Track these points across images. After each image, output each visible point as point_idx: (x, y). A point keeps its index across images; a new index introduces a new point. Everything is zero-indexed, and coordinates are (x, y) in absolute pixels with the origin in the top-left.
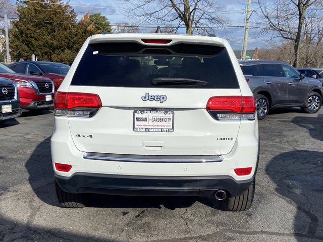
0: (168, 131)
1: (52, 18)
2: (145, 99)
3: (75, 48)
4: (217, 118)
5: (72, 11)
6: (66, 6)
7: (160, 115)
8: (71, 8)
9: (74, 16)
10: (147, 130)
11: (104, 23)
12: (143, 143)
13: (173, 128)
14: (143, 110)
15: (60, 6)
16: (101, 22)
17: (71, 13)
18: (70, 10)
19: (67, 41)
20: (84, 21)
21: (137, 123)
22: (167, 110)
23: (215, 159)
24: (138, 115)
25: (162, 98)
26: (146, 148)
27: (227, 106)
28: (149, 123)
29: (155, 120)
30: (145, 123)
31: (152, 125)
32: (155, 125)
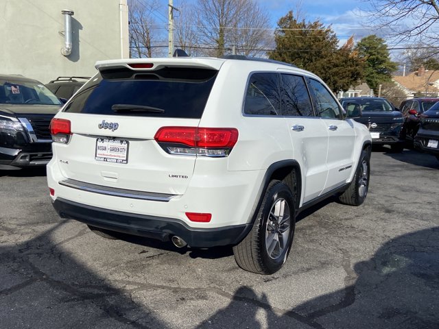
0: (122, 162)
1: (310, 46)
2: (101, 126)
3: (332, 80)
4: (168, 152)
5: (334, 36)
6: (327, 31)
7: (117, 144)
8: (332, 32)
9: (335, 42)
10: (105, 160)
11: (379, 46)
12: (101, 173)
13: (127, 160)
14: (102, 138)
15: (320, 32)
16: (375, 46)
17: (331, 39)
18: (330, 35)
19: (323, 71)
20: (347, 46)
21: (99, 151)
22: (122, 140)
23: (164, 197)
24: (100, 144)
25: (114, 126)
26: (105, 179)
27: (179, 138)
28: (107, 152)
29: (113, 149)
30: (104, 152)
31: (110, 155)
32: (113, 154)
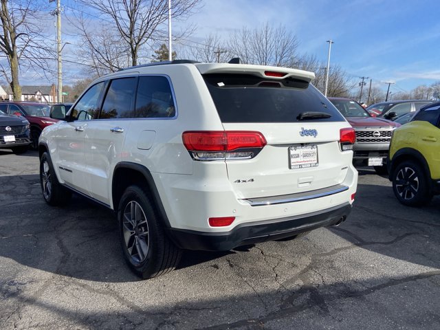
0: (315, 165)
7: (307, 150)
10: (301, 166)
13: (318, 162)
14: (296, 146)
21: (292, 160)
22: (312, 144)
24: (293, 152)
25: (314, 133)
26: (300, 185)
28: (301, 159)
29: (305, 156)
30: (298, 159)
31: (304, 161)
32: (305, 160)
